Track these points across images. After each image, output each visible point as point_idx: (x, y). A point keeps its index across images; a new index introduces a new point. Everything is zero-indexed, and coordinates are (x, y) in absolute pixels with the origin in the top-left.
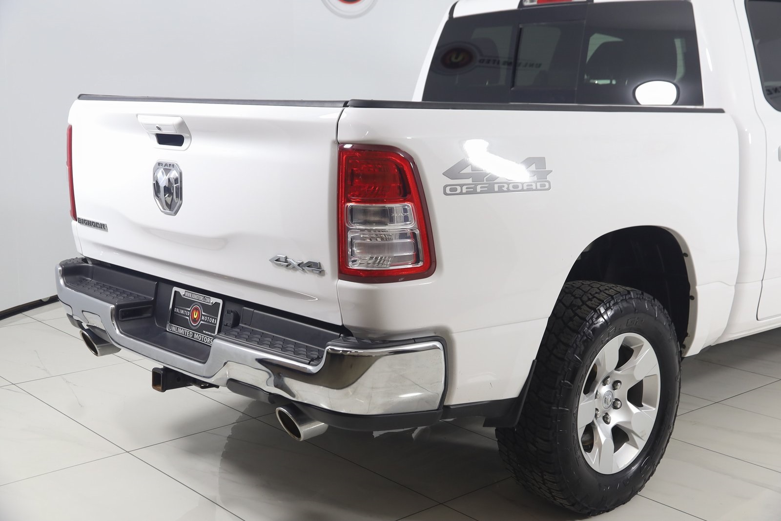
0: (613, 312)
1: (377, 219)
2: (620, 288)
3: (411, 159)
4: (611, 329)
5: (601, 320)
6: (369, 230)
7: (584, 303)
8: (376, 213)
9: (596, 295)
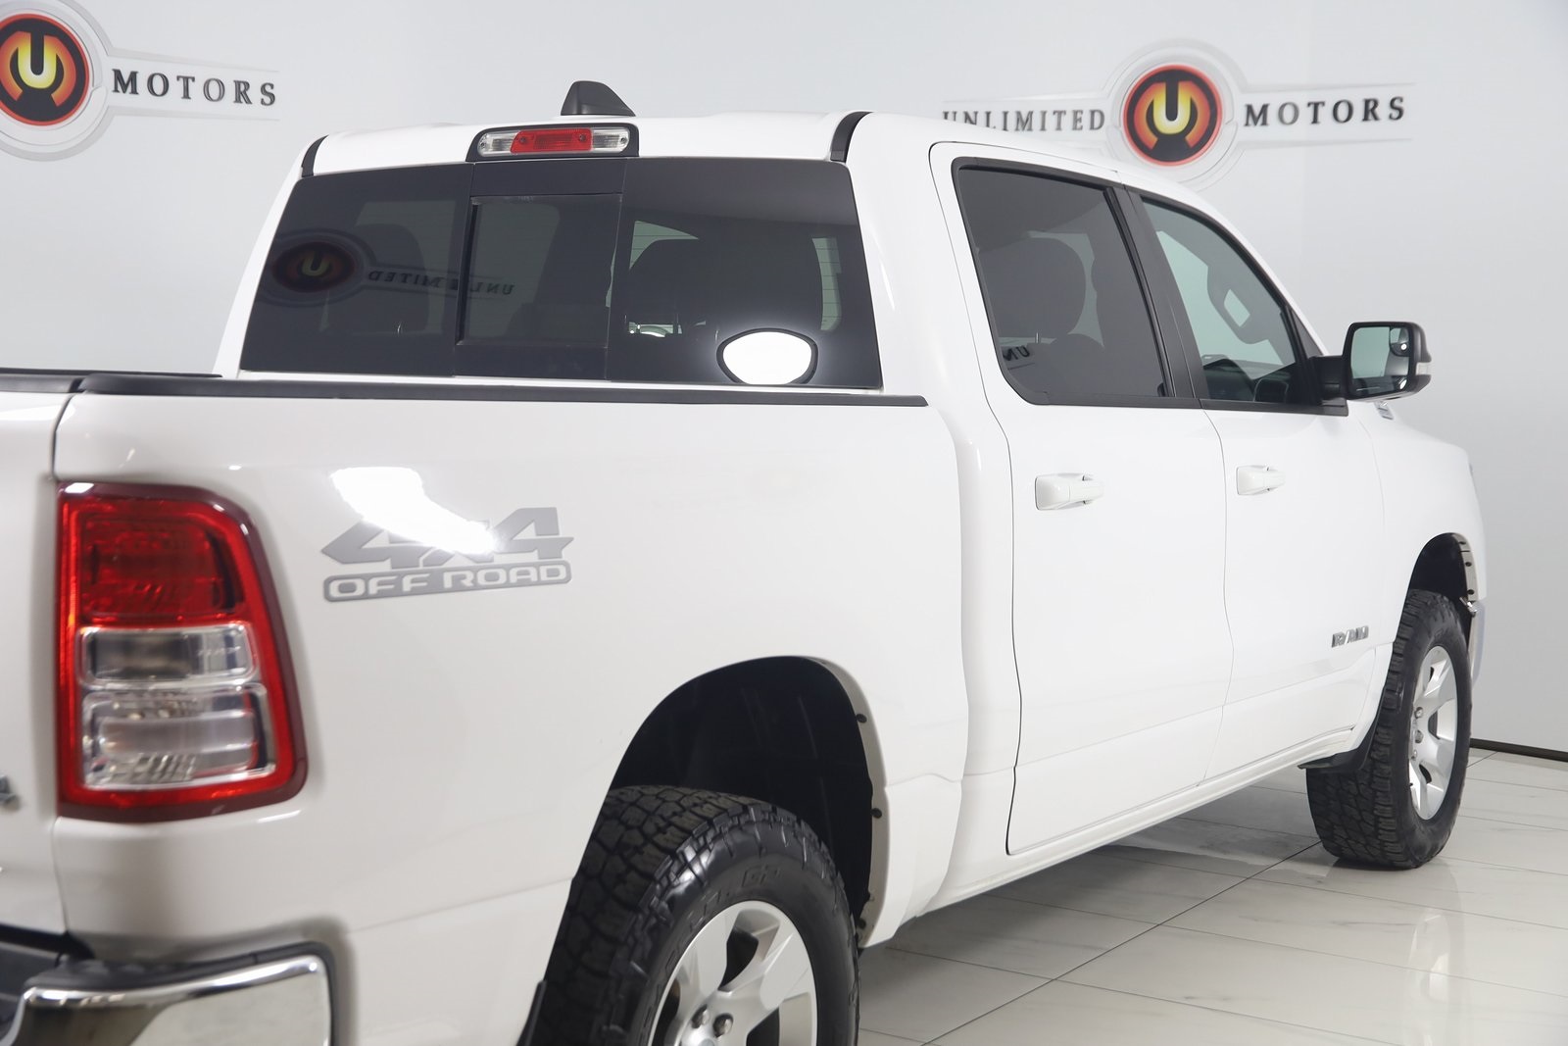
0: (712, 856)
1: (157, 663)
2: (725, 801)
3: (243, 516)
4: (710, 897)
5: (687, 877)
6: (140, 693)
7: (648, 839)
8: (154, 651)
9: (675, 819)
